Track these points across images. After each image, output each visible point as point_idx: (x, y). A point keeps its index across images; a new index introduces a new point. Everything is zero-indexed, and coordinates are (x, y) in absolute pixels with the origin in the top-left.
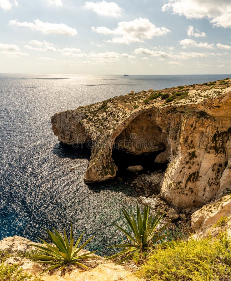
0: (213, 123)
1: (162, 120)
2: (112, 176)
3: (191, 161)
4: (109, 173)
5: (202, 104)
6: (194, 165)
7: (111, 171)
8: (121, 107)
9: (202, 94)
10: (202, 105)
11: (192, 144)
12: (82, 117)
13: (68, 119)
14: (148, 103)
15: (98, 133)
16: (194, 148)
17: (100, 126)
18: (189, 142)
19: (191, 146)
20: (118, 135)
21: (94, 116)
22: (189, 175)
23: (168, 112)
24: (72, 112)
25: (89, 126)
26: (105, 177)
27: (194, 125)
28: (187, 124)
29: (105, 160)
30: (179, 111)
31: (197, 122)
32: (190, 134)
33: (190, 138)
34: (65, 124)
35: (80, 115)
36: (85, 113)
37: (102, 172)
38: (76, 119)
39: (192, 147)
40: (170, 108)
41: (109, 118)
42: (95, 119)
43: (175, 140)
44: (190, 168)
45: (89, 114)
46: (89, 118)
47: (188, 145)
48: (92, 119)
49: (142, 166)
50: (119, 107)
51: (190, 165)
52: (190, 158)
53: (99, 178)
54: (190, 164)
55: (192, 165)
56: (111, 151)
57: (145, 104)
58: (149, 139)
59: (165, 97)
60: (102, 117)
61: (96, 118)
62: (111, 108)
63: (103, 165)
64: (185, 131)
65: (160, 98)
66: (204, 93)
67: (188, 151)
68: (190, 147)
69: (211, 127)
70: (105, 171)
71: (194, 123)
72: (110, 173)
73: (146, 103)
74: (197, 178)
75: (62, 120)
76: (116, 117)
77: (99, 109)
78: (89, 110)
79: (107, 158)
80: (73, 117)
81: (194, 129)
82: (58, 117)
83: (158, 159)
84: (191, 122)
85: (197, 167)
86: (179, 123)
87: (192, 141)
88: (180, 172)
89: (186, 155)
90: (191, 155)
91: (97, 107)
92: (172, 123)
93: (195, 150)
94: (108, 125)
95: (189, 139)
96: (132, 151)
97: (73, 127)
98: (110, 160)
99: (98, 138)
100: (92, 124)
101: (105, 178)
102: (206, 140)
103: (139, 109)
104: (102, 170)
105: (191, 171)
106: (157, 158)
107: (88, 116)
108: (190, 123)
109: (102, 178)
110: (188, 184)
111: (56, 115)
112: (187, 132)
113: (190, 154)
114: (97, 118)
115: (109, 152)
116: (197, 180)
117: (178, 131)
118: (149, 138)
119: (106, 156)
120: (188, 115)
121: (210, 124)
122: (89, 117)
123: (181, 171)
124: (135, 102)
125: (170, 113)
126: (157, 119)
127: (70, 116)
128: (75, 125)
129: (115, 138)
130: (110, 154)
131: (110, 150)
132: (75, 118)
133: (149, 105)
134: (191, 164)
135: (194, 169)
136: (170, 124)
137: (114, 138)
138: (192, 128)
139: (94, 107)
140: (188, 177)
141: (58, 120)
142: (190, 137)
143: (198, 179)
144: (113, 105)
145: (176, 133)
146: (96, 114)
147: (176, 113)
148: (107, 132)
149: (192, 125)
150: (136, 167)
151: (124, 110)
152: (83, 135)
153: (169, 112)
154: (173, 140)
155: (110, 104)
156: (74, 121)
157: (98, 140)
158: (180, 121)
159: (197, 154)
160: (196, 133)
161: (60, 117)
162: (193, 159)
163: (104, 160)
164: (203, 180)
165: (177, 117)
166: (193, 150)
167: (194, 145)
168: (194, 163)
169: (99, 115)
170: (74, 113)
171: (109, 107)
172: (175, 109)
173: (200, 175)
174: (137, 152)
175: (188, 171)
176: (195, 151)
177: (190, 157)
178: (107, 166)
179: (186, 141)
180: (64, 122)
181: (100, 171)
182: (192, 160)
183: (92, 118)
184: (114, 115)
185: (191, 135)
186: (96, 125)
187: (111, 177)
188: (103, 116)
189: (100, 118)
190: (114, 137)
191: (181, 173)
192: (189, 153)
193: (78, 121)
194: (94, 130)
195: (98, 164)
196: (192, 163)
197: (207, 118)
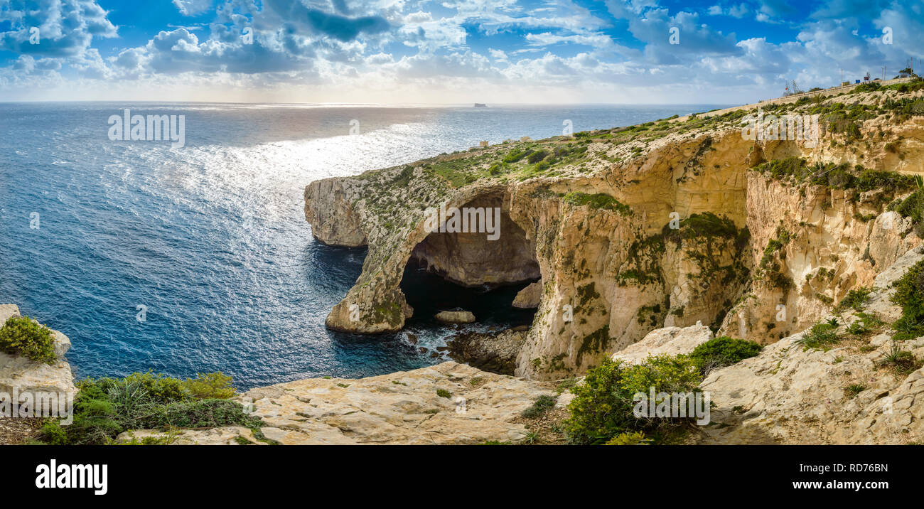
0: (625, 220)
1: (521, 211)
2: (392, 326)
3: (585, 307)
4: (384, 320)
5: (602, 176)
6: (594, 314)
7: (392, 317)
8: (439, 179)
9: (609, 154)
10: (602, 179)
11: (585, 268)
12: (360, 194)
13: (333, 195)
14: (497, 173)
15: (384, 231)
16: (591, 277)
17: (390, 216)
18: (577, 263)
19: (583, 272)
20: (420, 241)
21: (382, 193)
22: (583, 337)
23: (532, 195)
24: (343, 181)
25: (369, 213)
26: (375, 325)
27: (585, 225)
28: (568, 224)
29: (382, 290)
30: (555, 192)
31: (592, 217)
32: (578, 245)
33: (577, 254)
34: (327, 204)
35: (357, 190)
36: (366, 186)
37: (371, 314)
38: (348, 196)
39: (586, 276)
40: (536, 185)
41: (410, 201)
42: (383, 201)
43: (549, 258)
44: (584, 322)
45: (374, 190)
46: (372, 197)
47: (575, 271)
48: (378, 199)
49: (473, 314)
50: (436, 179)
51: (585, 316)
52: (582, 299)
53: (360, 325)
54: (583, 313)
55: (589, 315)
56: (401, 274)
57: (492, 174)
58: (499, 253)
59: (536, 158)
60: (397, 197)
61: (385, 199)
62: (419, 179)
63: (377, 300)
64: (564, 239)
65: (525, 161)
66: (613, 152)
67: (577, 285)
68: (580, 274)
69: (621, 228)
70: (377, 314)
71: (586, 220)
72: (388, 321)
73: (495, 172)
74: (605, 342)
75: (322, 195)
76: (424, 200)
77: (396, 179)
78: (376, 180)
79: (388, 288)
80: (342, 193)
81: (587, 233)
82: (317, 188)
83: (520, 300)
84: (577, 219)
85: (602, 319)
86: (557, 221)
87: (584, 262)
88: (560, 333)
89: (574, 292)
90: (585, 293)
91: (392, 175)
92: (542, 219)
93: (593, 280)
94: (405, 216)
95: (576, 256)
96: (459, 277)
97: (340, 211)
98: (396, 294)
99: (381, 242)
100: (376, 211)
101: (373, 328)
102: (615, 257)
103: (475, 185)
104: (370, 310)
105: (589, 330)
106: (517, 297)
107: (370, 192)
108: (576, 221)
109: (366, 326)
110: (583, 358)
111: (312, 184)
112: (570, 242)
113: (580, 290)
114: (388, 199)
115: (394, 276)
116: (607, 347)
117: (554, 238)
118: (500, 250)
119: (387, 282)
120: (571, 203)
121: (620, 220)
122: (372, 195)
123: (563, 330)
124: (474, 168)
125: (536, 197)
126: (511, 209)
127: (337, 189)
128: (344, 208)
129: (413, 246)
130: (396, 280)
131: (398, 270)
132: (345, 194)
133: (499, 177)
134: (586, 314)
135: (594, 323)
136: (537, 222)
137: (410, 246)
138: (582, 233)
139: (385, 174)
140: (582, 342)
141: (316, 194)
142: (577, 252)
143: (608, 345)
144: (424, 172)
145: (551, 242)
146: (387, 189)
147: (549, 196)
148: (400, 231)
149: (582, 224)
150: (458, 316)
151: (444, 185)
152: (357, 230)
153: (534, 193)
154: (544, 259)
155: (418, 172)
156: (344, 200)
157: (379, 245)
158: (558, 214)
159: (597, 289)
160: (592, 243)
161: (319, 189)
162: (589, 301)
163: (380, 290)
164: (620, 346)
165: (551, 207)
166: (588, 281)
167: (588, 270)
168: (592, 310)
169: (394, 192)
170: (344, 185)
171: (416, 176)
172: (548, 187)
173: (612, 334)
174: (469, 281)
175: (578, 329)
176: (593, 284)
177: (581, 297)
178: (385, 305)
179: (569, 261)
180: (324, 200)
181: (367, 313)
182: (587, 305)
183: (377, 196)
184: (422, 194)
185: (580, 247)
186: (383, 212)
187: (390, 328)
188: (400, 196)
189: (395, 199)
190: (410, 244)
191: (563, 335)
192: (579, 288)
193: (352, 202)
194: (377, 223)
195: (364, 296)
196: (588, 312)
197: (611, 208)
